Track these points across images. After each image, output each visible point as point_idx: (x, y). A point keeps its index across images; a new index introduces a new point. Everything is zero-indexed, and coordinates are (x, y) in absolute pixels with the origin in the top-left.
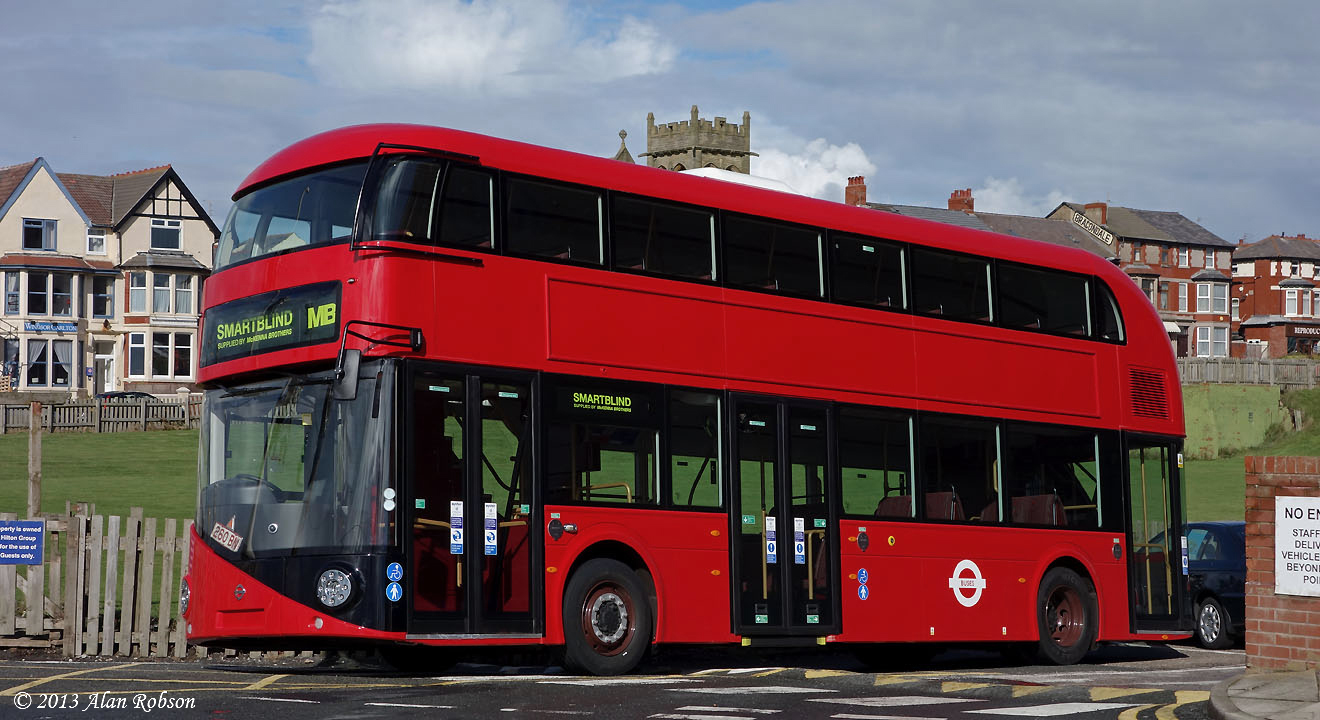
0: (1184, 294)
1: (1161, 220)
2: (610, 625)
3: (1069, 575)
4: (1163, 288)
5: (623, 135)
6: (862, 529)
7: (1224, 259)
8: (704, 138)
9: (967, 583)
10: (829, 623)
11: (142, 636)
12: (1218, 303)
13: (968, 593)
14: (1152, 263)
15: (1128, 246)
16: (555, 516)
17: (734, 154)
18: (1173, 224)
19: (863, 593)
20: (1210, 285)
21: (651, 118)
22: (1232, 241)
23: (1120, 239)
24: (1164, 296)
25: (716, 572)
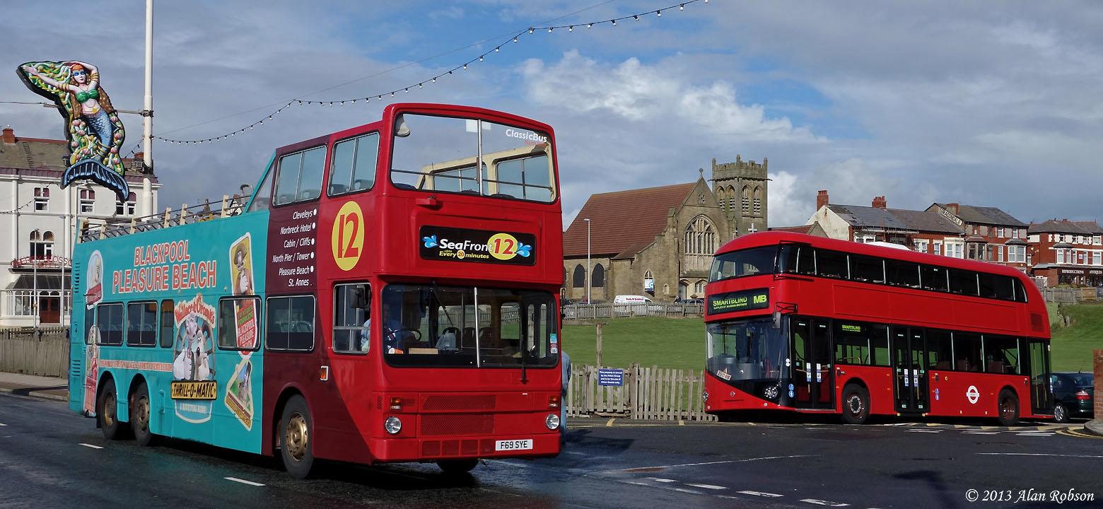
0: (1001, 252)
1: (988, 212)
2: (856, 407)
3: (1010, 393)
4: (990, 249)
5: (701, 170)
6: (936, 374)
7: (1023, 233)
8: (743, 172)
9: (973, 394)
10: (926, 409)
11: (659, 413)
12: (1020, 257)
13: (973, 398)
14: (984, 235)
15: (970, 227)
16: (838, 368)
17: (759, 180)
18: (995, 214)
19: (937, 398)
20: (1015, 247)
21: (714, 161)
22: (1026, 222)
23: (966, 223)
24: (990, 253)
25: (889, 389)
